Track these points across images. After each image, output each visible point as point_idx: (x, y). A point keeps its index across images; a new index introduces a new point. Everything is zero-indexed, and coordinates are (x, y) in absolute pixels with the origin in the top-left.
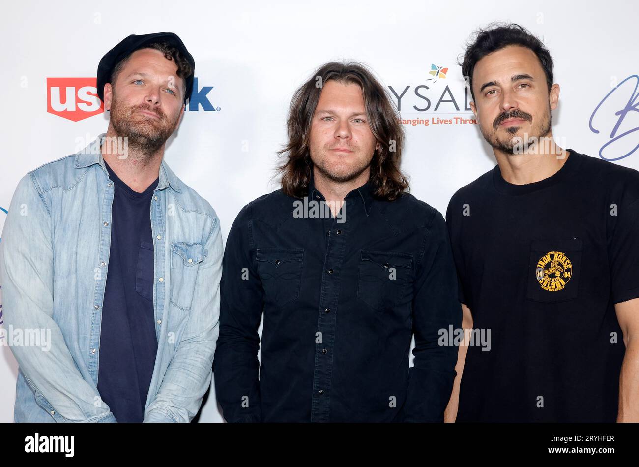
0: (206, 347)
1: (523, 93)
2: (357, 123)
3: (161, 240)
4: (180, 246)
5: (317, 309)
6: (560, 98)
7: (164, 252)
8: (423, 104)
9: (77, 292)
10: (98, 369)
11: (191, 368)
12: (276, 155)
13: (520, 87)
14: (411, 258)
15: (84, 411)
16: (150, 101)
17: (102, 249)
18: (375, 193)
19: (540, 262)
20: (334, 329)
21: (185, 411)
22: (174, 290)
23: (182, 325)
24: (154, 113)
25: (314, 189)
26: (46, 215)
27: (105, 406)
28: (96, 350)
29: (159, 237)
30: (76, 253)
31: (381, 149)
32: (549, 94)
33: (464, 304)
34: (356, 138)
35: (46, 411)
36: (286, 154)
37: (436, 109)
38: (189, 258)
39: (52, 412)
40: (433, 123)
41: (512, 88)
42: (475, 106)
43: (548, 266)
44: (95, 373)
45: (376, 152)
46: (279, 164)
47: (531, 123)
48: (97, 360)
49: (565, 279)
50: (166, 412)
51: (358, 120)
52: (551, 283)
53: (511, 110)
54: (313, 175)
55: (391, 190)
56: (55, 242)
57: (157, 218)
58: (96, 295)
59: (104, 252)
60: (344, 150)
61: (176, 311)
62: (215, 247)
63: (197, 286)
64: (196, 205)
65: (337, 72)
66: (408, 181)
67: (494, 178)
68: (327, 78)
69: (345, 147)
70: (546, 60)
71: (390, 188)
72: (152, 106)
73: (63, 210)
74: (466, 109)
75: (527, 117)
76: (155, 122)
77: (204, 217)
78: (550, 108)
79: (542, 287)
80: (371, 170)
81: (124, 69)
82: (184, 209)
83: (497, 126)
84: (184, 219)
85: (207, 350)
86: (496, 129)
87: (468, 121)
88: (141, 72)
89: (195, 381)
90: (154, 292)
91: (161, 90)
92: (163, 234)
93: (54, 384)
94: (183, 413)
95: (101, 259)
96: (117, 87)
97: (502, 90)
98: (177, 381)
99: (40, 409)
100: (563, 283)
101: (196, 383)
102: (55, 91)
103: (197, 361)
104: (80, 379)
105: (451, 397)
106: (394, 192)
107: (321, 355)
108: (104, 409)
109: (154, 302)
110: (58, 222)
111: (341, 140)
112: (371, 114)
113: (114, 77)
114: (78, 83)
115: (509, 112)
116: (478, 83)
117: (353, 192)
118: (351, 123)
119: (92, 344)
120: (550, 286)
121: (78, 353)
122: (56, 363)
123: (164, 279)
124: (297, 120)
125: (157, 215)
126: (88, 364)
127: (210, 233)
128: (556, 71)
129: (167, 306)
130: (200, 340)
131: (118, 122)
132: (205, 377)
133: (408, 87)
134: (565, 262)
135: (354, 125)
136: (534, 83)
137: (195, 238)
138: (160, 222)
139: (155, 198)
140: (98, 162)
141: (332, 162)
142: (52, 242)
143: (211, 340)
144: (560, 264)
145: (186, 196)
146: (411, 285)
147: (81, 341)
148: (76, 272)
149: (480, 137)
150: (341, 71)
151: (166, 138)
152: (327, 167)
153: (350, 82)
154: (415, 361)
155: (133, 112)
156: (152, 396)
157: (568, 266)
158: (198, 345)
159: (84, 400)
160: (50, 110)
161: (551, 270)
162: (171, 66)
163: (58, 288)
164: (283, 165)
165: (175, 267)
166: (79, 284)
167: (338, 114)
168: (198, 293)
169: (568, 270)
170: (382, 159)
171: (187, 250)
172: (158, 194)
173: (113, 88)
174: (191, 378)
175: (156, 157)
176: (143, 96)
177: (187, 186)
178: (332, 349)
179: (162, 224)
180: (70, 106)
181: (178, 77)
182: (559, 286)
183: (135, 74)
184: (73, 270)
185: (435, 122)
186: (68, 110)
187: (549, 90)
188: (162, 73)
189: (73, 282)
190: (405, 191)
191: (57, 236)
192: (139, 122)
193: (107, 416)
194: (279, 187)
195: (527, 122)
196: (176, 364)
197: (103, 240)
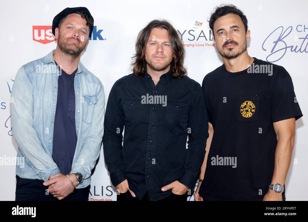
0: (98, 140)
1: (235, 33)
2: (166, 46)
3: (79, 95)
4: (87, 97)
5: (148, 124)
6: (250, 36)
7: (80, 99)
8: (192, 38)
9: (43, 116)
10: (52, 148)
11: (92, 149)
12: (131, 59)
13: (234, 31)
14: (188, 103)
15: (46, 166)
16: (75, 36)
17: (54, 98)
18: (173, 76)
19: (242, 105)
20: (155, 132)
21: (89, 166)
22: (84, 115)
23: (87, 130)
24: (77, 41)
25: (147, 73)
26: (30, 84)
27: (55, 164)
28: (51, 141)
29: (78, 93)
30: (43, 100)
31: (175, 57)
32: (246, 34)
33: (209, 122)
34: (165, 52)
35: (30, 166)
36: (135, 58)
37: (197, 40)
38: (90, 102)
39: (33, 167)
40: (196, 46)
41: (230, 31)
42: (214, 39)
43: (245, 107)
44: (51, 150)
45: (173, 58)
46: (132, 62)
47: (238, 46)
48: (52, 145)
49: (252, 113)
50: (81, 167)
51: (166, 45)
52: (246, 114)
53: (230, 40)
54: (146, 67)
55: (180, 74)
56: (34, 95)
57: (77, 85)
58: (52, 117)
59: (55, 99)
60: (160, 57)
61: (85, 124)
62: (102, 97)
63: (94, 114)
64: (93, 80)
65: (158, 24)
66: (186, 70)
67: (222, 69)
68: (153, 26)
69: (161, 56)
70: (245, 20)
71: (179, 73)
72: (76, 38)
73: (37, 81)
74: (210, 40)
75: (236, 44)
76: (77, 45)
77: (97, 85)
78: (246, 40)
79: (243, 116)
80: (171, 66)
81: (64, 22)
82: (88, 82)
83: (224, 47)
84: (88, 86)
85: (98, 141)
86: (224, 49)
87: (211, 45)
88: (71, 23)
89: (93, 154)
90: (76, 116)
91: (80, 31)
92: (79, 92)
93: (33, 155)
94: (88, 167)
95: (53, 102)
96: (60, 30)
97: (226, 32)
98: (85, 154)
99: (28, 165)
100: (251, 114)
101: (93, 155)
102: (36, 31)
103: (94, 145)
104: (45, 153)
105: (204, 161)
106: (181, 75)
107: (150, 144)
108: (55, 165)
109: (76, 121)
110: (36, 86)
111: (159, 53)
112: (172, 42)
113: (59, 25)
114: (46, 28)
115: (229, 41)
116: (216, 29)
117: (164, 75)
118: (163, 46)
119: (50, 138)
120: (246, 115)
121: (43, 142)
122: (34, 146)
123: (80, 111)
124: (140, 44)
125: (77, 84)
126: (48, 147)
127: (100, 91)
128: (249, 25)
129: (81, 122)
130: (95, 137)
131: (61, 44)
132: (97, 152)
133: (185, 31)
134: (252, 105)
135: (164, 47)
136: (239, 29)
137: (93, 94)
138: (78, 87)
139: (76, 77)
140: (52, 61)
141: (155, 62)
142: (33, 95)
143: (100, 137)
144: (250, 106)
145: (89, 76)
146: (188, 114)
147: (45, 137)
148: (43, 108)
149: (216, 52)
150: (159, 23)
151: (81, 51)
152: (153, 64)
153: (163, 29)
154: (188, 146)
155: (67, 40)
156: (75, 160)
157: (253, 107)
158: (94, 139)
159: (46, 162)
160: (34, 39)
161: (247, 109)
162: (84, 21)
163: (35, 114)
164: (134, 63)
165: (85, 106)
166: (44, 113)
167: (158, 42)
168: (94, 117)
169: (254, 109)
170: (176, 61)
171: (90, 99)
172: (77, 75)
173: (59, 30)
174: (92, 153)
175: (77, 59)
176: (72, 33)
177: (90, 72)
178: (154, 141)
179: (79, 88)
180: (43, 38)
181: (87, 26)
182: (250, 115)
183: (69, 24)
184: (42, 106)
185: (197, 45)
186: (42, 39)
187: (246, 33)
188: (80, 24)
189: (42, 112)
190: (185, 75)
191: (35, 92)
192: (70, 44)
193: (56, 169)
194: (132, 72)
195: (237, 46)
196: (85, 147)
197: (54, 94)
